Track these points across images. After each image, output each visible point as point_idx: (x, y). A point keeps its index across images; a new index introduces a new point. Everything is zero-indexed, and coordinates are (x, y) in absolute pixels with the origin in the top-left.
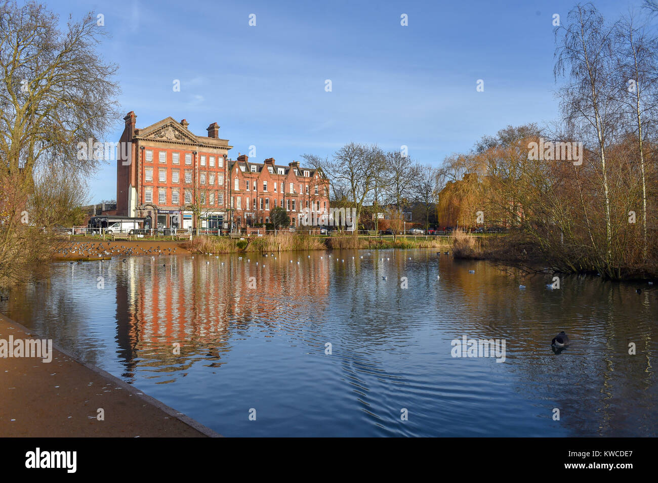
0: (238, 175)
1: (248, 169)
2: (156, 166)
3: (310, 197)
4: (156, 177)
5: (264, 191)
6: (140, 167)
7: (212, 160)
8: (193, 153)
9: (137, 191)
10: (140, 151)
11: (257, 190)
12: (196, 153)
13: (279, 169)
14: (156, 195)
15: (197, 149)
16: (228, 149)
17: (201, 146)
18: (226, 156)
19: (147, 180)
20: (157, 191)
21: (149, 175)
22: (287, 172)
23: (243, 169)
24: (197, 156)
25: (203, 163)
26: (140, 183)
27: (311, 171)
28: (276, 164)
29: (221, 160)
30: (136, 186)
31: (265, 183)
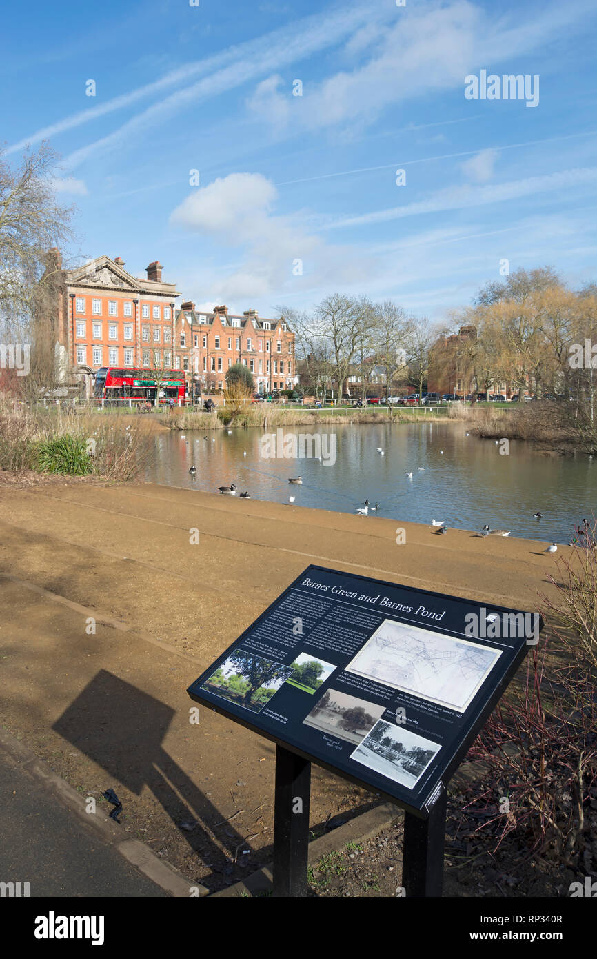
0: (184, 328)
1: (194, 320)
2: (89, 318)
3: (271, 356)
4: (89, 333)
5: (216, 348)
6: (70, 319)
7: (157, 309)
8: (134, 301)
9: (67, 348)
10: (69, 299)
11: (207, 347)
12: (137, 302)
13: (234, 320)
14: (89, 354)
15: (138, 296)
16: (176, 296)
17: (143, 293)
18: (174, 305)
19: (78, 336)
20: (91, 350)
21: (81, 331)
22: (243, 324)
23: (189, 319)
24: (138, 305)
25: (146, 315)
26: (70, 340)
27: (272, 323)
28: (229, 313)
29: (168, 310)
30: (66, 344)
31: (217, 337)
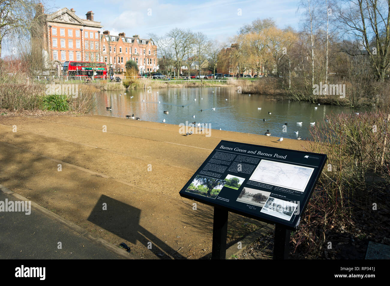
0: (105, 43)
1: (110, 39)
2: (59, 37)
3: (146, 56)
4: (59, 45)
5: (120, 53)
6: (49, 38)
7: (92, 34)
8: (80, 30)
9: (48, 52)
10: (49, 28)
11: (116, 52)
12: (82, 30)
13: (128, 39)
14: (60, 55)
15: (82, 27)
16: (101, 28)
17: (85, 26)
18: (100, 32)
19: (54, 46)
20: (60, 53)
21: (55, 44)
22: (133, 41)
23: (107, 39)
24: (83, 32)
25: (86, 37)
26: (50, 48)
27: (146, 41)
28: (126, 36)
29: (97, 34)
30: (47, 50)
31: (121, 47)
